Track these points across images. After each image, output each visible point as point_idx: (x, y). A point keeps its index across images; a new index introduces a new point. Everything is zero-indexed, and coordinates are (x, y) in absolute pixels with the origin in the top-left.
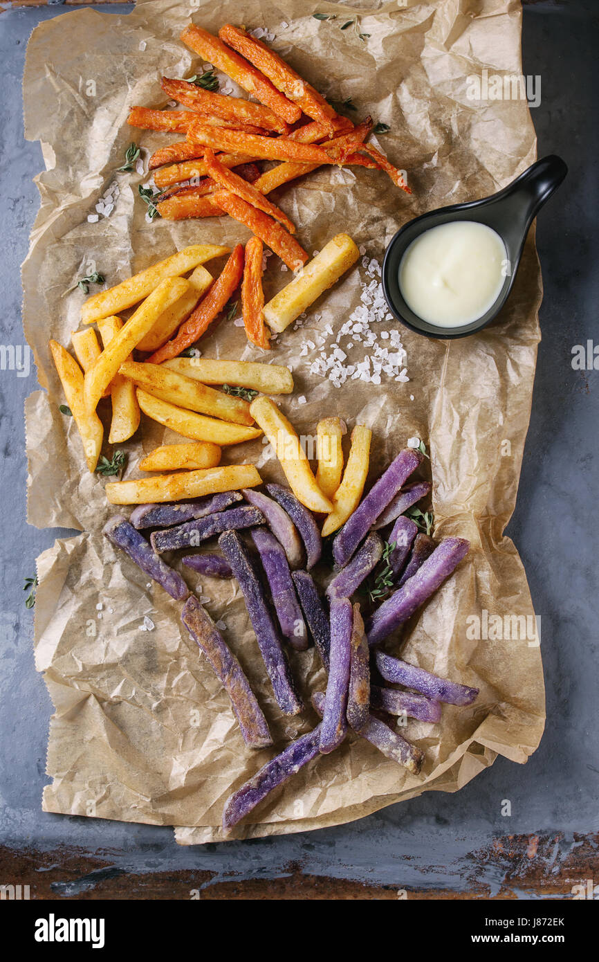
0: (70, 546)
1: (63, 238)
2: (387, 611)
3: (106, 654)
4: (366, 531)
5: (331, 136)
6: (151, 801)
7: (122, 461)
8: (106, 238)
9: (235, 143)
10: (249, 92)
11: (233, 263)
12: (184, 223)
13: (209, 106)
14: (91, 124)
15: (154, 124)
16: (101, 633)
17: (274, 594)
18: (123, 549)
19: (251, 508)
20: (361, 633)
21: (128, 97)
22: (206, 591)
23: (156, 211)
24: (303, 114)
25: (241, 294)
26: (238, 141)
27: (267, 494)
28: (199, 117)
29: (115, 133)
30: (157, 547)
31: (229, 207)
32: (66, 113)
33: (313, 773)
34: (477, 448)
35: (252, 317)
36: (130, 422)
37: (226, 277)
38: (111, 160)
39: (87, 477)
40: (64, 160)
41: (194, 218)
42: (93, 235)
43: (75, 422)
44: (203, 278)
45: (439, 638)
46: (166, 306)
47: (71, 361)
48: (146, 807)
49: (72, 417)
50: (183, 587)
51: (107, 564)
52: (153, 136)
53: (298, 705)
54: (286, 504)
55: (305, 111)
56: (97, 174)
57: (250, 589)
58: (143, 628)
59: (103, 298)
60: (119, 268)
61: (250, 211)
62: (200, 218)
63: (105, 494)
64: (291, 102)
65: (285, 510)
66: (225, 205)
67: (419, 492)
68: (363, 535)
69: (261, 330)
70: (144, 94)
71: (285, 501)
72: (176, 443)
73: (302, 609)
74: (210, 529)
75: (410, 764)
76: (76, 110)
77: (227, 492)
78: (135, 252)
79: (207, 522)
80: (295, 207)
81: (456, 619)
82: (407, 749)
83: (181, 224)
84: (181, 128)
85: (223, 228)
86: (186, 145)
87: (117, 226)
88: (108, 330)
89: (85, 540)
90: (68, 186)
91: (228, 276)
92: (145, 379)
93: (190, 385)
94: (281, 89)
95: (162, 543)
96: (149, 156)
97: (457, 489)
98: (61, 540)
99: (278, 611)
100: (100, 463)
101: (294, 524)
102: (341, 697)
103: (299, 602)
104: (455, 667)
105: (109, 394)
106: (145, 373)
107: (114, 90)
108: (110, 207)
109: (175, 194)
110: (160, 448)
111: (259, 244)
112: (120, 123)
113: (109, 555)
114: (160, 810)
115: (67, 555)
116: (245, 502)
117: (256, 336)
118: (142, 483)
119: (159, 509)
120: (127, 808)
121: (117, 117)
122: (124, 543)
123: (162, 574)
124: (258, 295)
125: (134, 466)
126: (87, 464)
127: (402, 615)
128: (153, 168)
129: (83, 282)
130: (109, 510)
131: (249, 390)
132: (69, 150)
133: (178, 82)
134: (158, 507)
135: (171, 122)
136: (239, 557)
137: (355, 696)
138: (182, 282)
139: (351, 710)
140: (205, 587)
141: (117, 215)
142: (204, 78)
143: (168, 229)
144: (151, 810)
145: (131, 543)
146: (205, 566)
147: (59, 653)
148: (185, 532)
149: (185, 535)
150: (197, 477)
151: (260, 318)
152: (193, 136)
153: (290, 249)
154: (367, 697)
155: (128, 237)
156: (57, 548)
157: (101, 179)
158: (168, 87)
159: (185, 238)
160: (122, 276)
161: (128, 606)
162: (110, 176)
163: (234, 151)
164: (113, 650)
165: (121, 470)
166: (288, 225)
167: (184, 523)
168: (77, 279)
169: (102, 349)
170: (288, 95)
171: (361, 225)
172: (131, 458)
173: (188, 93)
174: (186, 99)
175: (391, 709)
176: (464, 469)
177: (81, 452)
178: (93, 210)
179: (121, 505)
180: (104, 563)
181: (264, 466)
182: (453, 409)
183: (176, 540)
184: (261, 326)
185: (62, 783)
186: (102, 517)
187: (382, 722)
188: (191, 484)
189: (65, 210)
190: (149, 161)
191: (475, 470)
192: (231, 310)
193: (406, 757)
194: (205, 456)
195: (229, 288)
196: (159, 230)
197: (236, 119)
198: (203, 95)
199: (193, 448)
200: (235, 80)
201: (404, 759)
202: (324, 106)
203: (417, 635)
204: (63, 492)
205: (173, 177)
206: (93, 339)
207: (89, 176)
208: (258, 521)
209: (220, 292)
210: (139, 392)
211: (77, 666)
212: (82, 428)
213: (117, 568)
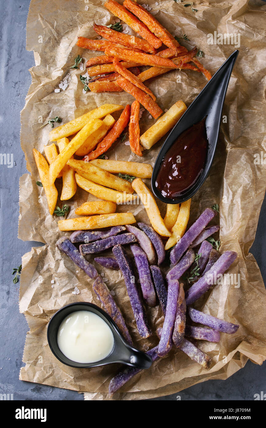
0: (39, 251)
1: (42, 100)
2: (196, 288)
3: (55, 305)
4: (187, 247)
5: (176, 55)
6: (74, 378)
7: (67, 210)
8: (63, 100)
9: (129, 56)
10: (137, 33)
11: (125, 113)
12: (102, 94)
13: (117, 39)
14: (59, 45)
15: (89, 46)
16: (53, 295)
17: (140, 277)
18: (66, 253)
19: (130, 234)
20: (183, 298)
21: (78, 33)
22: (106, 276)
23: (88, 88)
24: (163, 44)
25: (128, 129)
26: (130, 55)
27: (138, 227)
28: (112, 44)
29: (70, 49)
30: (83, 252)
31: (124, 86)
32: (47, 39)
33: (156, 368)
34: (241, 208)
35: (134, 140)
36: (71, 189)
37: (121, 120)
38: (67, 62)
39: (49, 218)
40: (45, 61)
41: (106, 92)
42: (57, 98)
43: (44, 190)
44: (110, 120)
45: (220, 300)
46: (91, 132)
47: (43, 159)
48: (71, 381)
49: (42, 188)
50: (95, 272)
51: (57, 261)
52: (89, 53)
53: (148, 333)
54: (147, 232)
55: (164, 42)
56: (61, 69)
57: (127, 275)
58: (74, 293)
59: (61, 128)
60: (69, 115)
61: (134, 88)
62: (110, 92)
63: (57, 226)
64: (158, 38)
65: (147, 235)
66: (122, 85)
67: (214, 230)
68: (186, 249)
69: (138, 146)
70: (86, 32)
71: (146, 231)
72: (94, 201)
73: (154, 285)
74: (109, 244)
75: (203, 363)
76: (52, 37)
77: (118, 226)
78: (77, 107)
79: (108, 240)
80: (157, 88)
81: (229, 291)
82: (202, 355)
83: (100, 95)
84: (102, 49)
85: (120, 97)
86: (105, 56)
87: (69, 95)
88: (62, 144)
89: (46, 249)
90: (46, 74)
91: (122, 120)
92: (80, 168)
93: (102, 172)
94: (153, 31)
95: (85, 250)
96: (86, 61)
97: (231, 229)
98: (35, 248)
99: (142, 285)
100: (56, 209)
101: (152, 242)
102: (170, 328)
103: (153, 281)
104: (227, 316)
105: (61, 175)
106: (80, 165)
107: (71, 29)
108: (66, 85)
109: (98, 80)
110: (86, 203)
111: (138, 104)
112: (73, 45)
113: (58, 256)
114: (78, 383)
115: (37, 255)
116: (127, 231)
117: (136, 150)
118: (76, 220)
119: (84, 233)
120: (62, 381)
121: (72, 42)
122: (66, 250)
123: (85, 266)
124: (137, 130)
125: (72, 212)
126: (49, 211)
127: (203, 290)
128: (88, 67)
129: (51, 122)
130: (59, 234)
131: (131, 176)
132: (48, 57)
133: (102, 27)
134: (84, 232)
135: (98, 45)
136: (122, 258)
137: (177, 329)
138: (100, 121)
139: (175, 335)
140: (105, 274)
141: (69, 89)
142: (115, 26)
143: (93, 97)
144: (73, 383)
145: (69, 250)
146: (106, 262)
147: (32, 304)
148: (97, 245)
149: (97, 246)
150: (103, 217)
151: (138, 140)
152: (108, 51)
153: (153, 107)
154: (184, 329)
155: (74, 99)
156: (32, 251)
157: (62, 71)
158: (97, 29)
159: (102, 101)
160: (70, 119)
161: (67, 282)
162: (67, 71)
163: (128, 60)
164: (58, 303)
165: (66, 214)
166: (153, 96)
167: (97, 240)
168: (48, 120)
169: (58, 153)
170: (156, 34)
171: (188, 97)
172: (72, 208)
173: (107, 32)
174: (105, 35)
175: (195, 336)
176: (235, 219)
177: (47, 205)
178: (57, 86)
179: (65, 231)
180: (56, 260)
181: (137, 215)
182: (229, 189)
183: (92, 249)
184: (138, 144)
185: (30, 366)
186: (55, 237)
187: (190, 342)
188: (101, 221)
189: (44, 85)
190: (87, 63)
191: (240, 219)
192: (123, 137)
193: (202, 360)
194: (108, 208)
195: (123, 126)
196: (89, 97)
197: (130, 45)
198: (114, 33)
199: (102, 203)
200: (131, 26)
201: (201, 361)
202: (173, 41)
203: (210, 300)
204: (37, 224)
205: (97, 71)
206: (54, 149)
207: (56, 70)
208: (133, 240)
209: (118, 128)
210: (77, 175)
211: (40, 311)
212: (47, 192)
213: (62, 263)
